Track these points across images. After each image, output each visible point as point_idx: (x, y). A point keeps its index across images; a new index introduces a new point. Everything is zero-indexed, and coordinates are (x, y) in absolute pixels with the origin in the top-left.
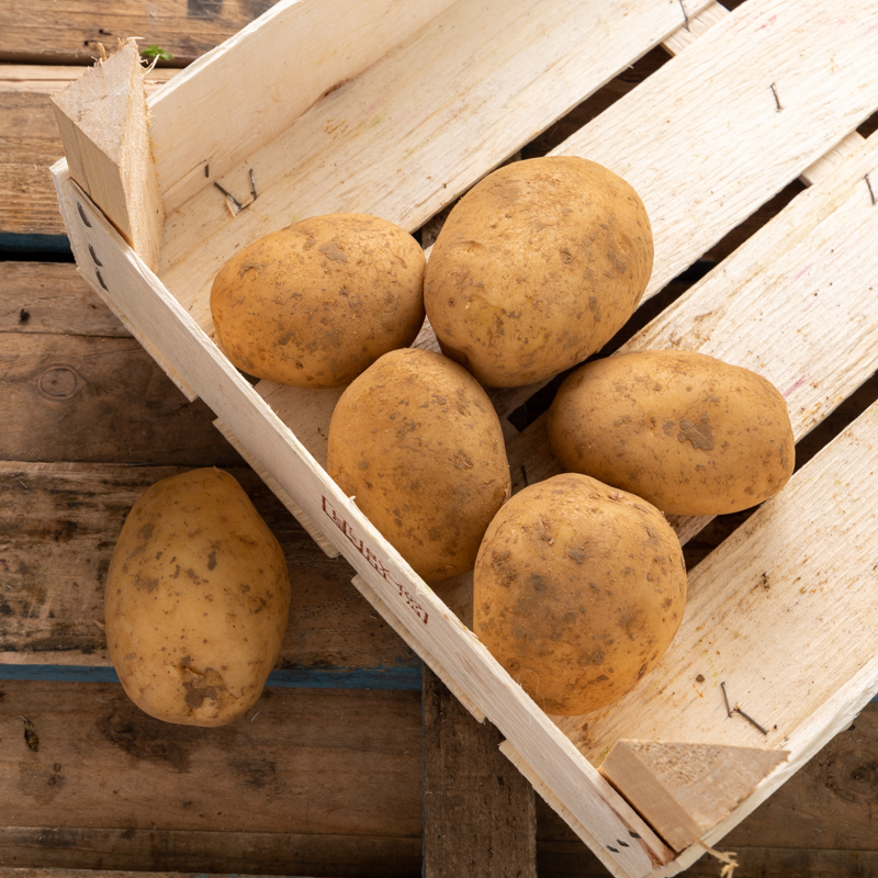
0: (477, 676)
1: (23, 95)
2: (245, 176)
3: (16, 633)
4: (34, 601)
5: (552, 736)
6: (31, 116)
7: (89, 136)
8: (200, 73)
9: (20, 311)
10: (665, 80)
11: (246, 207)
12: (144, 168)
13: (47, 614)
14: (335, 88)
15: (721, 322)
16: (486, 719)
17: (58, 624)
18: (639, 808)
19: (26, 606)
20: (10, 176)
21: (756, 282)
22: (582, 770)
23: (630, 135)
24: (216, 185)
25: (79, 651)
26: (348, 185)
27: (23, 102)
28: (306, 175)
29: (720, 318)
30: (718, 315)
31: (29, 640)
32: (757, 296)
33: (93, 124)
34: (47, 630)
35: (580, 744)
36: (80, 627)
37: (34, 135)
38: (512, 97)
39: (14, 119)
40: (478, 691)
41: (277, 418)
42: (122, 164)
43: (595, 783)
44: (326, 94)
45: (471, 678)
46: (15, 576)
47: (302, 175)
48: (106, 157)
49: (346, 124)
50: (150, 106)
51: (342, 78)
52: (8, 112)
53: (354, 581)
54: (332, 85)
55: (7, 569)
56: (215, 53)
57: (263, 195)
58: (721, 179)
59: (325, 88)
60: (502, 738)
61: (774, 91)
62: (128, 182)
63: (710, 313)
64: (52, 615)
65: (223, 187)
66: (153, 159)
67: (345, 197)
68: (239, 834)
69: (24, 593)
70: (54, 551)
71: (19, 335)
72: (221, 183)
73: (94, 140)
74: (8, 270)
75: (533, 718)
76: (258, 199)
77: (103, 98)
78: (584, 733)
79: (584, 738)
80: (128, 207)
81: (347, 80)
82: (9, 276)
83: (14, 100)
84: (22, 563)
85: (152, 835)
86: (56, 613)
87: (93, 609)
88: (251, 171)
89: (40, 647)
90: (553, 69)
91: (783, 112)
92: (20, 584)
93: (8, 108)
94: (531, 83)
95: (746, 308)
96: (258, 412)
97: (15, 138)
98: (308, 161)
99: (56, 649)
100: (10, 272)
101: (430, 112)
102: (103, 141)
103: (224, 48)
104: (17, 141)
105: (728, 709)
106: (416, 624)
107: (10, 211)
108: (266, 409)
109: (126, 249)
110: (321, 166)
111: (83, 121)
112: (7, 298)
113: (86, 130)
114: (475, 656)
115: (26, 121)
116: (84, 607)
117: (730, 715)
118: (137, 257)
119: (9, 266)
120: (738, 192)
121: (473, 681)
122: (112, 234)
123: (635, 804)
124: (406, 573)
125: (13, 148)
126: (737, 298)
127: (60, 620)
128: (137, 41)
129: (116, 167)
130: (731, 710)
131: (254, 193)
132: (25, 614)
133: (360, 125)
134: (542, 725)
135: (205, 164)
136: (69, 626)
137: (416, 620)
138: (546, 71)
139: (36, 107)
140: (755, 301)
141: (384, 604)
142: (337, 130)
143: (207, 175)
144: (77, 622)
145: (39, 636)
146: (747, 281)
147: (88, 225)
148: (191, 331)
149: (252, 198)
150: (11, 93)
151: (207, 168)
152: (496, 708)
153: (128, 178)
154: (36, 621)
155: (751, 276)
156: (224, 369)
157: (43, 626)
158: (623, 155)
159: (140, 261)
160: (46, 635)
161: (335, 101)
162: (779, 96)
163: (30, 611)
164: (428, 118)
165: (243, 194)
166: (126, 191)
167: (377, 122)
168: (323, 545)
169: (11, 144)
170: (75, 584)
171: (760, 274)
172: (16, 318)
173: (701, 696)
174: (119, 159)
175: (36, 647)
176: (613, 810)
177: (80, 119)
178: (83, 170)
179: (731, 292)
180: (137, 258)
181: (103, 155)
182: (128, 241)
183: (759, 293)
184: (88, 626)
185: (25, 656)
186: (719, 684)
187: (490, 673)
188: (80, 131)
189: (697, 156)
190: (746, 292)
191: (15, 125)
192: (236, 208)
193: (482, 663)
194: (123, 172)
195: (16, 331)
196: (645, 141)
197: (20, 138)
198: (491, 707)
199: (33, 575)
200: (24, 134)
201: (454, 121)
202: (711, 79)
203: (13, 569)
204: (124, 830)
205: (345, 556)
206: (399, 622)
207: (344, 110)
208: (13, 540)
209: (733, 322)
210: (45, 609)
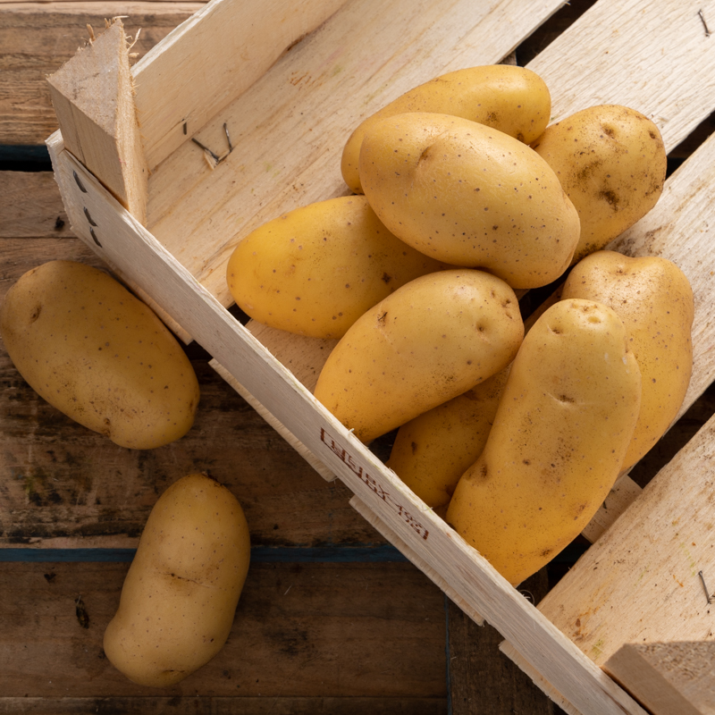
0: (478, 586)
1: (51, 16)
2: (219, 130)
3: (66, 520)
4: (81, 490)
5: (556, 639)
6: (59, 35)
7: (85, 112)
8: (177, 42)
9: (56, 217)
10: (601, 14)
11: (223, 159)
12: (132, 134)
13: (94, 501)
14: (296, 43)
15: (670, 236)
16: (485, 622)
17: (104, 510)
18: (642, 701)
19: (74, 494)
20: (43, 92)
21: (700, 197)
22: (586, 668)
23: (573, 68)
24: (194, 141)
25: (124, 535)
26: (316, 132)
27: (51, 22)
28: (276, 126)
29: (669, 233)
30: (668, 229)
31: (79, 526)
32: (701, 209)
33: (88, 100)
34: (95, 516)
35: (574, 638)
36: (124, 513)
37: (63, 53)
38: (461, 39)
39: (44, 39)
40: (478, 598)
41: (275, 359)
42: (118, 136)
43: (599, 680)
44: (289, 49)
45: (471, 587)
46: (62, 466)
47: (273, 126)
48: (103, 131)
49: (309, 75)
50: (134, 76)
51: (303, 33)
52: (38, 32)
53: (352, 502)
54: (294, 40)
55: (55, 460)
56: (190, 22)
57: (238, 147)
58: (660, 103)
59: (287, 43)
60: (502, 638)
61: (701, 17)
62: (123, 151)
63: (660, 228)
64: (98, 502)
65: (201, 142)
66: (138, 124)
67: (314, 144)
68: (276, 699)
69: (72, 482)
70: (97, 442)
71: (55, 240)
72: (198, 138)
73: (91, 116)
74: (43, 179)
75: (537, 624)
76: (234, 152)
77: (95, 76)
78: (577, 629)
79: (577, 633)
80: (124, 174)
81: (307, 34)
82: (44, 185)
83: (43, 21)
84: (68, 454)
85: (196, 702)
86: (102, 500)
87: (136, 495)
88: (225, 125)
89: (89, 533)
90: (496, 11)
91: (711, 36)
92: (67, 473)
93: (38, 29)
94: (477, 25)
95: (692, 222)
96: (257, 355)
97: (46, 56)
98: (277, 112)
99: (104, 534)
100: (45, 182)
101: (386, 58)
102: (99, 116)
103: (197, 17)
104: (48, 60)
105: (707, 596)
106: (415, 539)
107: (43, 125)
108: (265, 352)
109: (122, 211)
110: (290, 116)
111: (79, 99)
112: (43, 206)
113: (82, 107)
114: (478, 569)
115: (55, 40)
116: (128, 494)
117: (709, 602)
118: (133, 218)
119: (44, 176)
120: (677, 114)
121: (474, 590)
122: (108, 199)
123: (639, 697)
124: (408, 496)
125: (44, 66)
126: (684, 213)
127: (107, 507)
128: (122, 19)
129: (113, 140)
130: (710, 596)
131: (230, 146)
132: (73, 502)
133: (322, 75)
134: (546, 629)
135: (184, 122)
136: (115, 512)
137: (415, 536)
138: (490, 13)
139: (64, 27)
140: (700, 214)
141: (381, 521)
142: (301, 82)
143: (185, 132)
144: (121, 508)
145: (87, 522)
146: (692, 196)
147: (84, 190)
148: (189, 284)
149: (228, 151)
150: (40, 14)
151: (185, 126)
152: (496, 613)
153: (122, 148)
154: (83, 508)
155: (694, 191)
156: (223, 318)
157: (90, 512)
158: (568, 87)
159: (137, 222)
160: (94, 520)
161: (296, 55)
162: (706, 21)
163: (78, 498)
164: (384, 65)
165: (220, 148)
166: (122, 161)
167: (337, 71)
168: (320, 471)
169: (42, 63)
170: (119, 472)
171: (703, 189)
172: (53, 224)
173: (681, 585)
174: (115, 132)
175: (85, 532)
176: (617, 703)
177: (76, 97)
178: (78, 142)
179: (677, 208)
180: (131, 218)
181: (100, 129)
182: (123, 204)
183: (703, 206)
184: (132, 512)
185: (76, 540)
186: (697, 574)
187: (494, 585)
188: (77, 108)
189: (636, 83)
190: (691, 206)
191: (45, 44)
192: (214, 161)
193: (485, 576)
194: (119, 144)
195: (52, 237)
196: (587, 72)
197: (50, 57)
198: (491, 612)
199: (79, 465)
200: (54, 53)
201: (409, 65)
202: (643, 10)
203: (60, 460)
204: (170, 698)
205: (342, 479)
206: (398, 538)
207: (307, 62)
208: (59, 433)
209: (682, 235)
210: (92, 496)
